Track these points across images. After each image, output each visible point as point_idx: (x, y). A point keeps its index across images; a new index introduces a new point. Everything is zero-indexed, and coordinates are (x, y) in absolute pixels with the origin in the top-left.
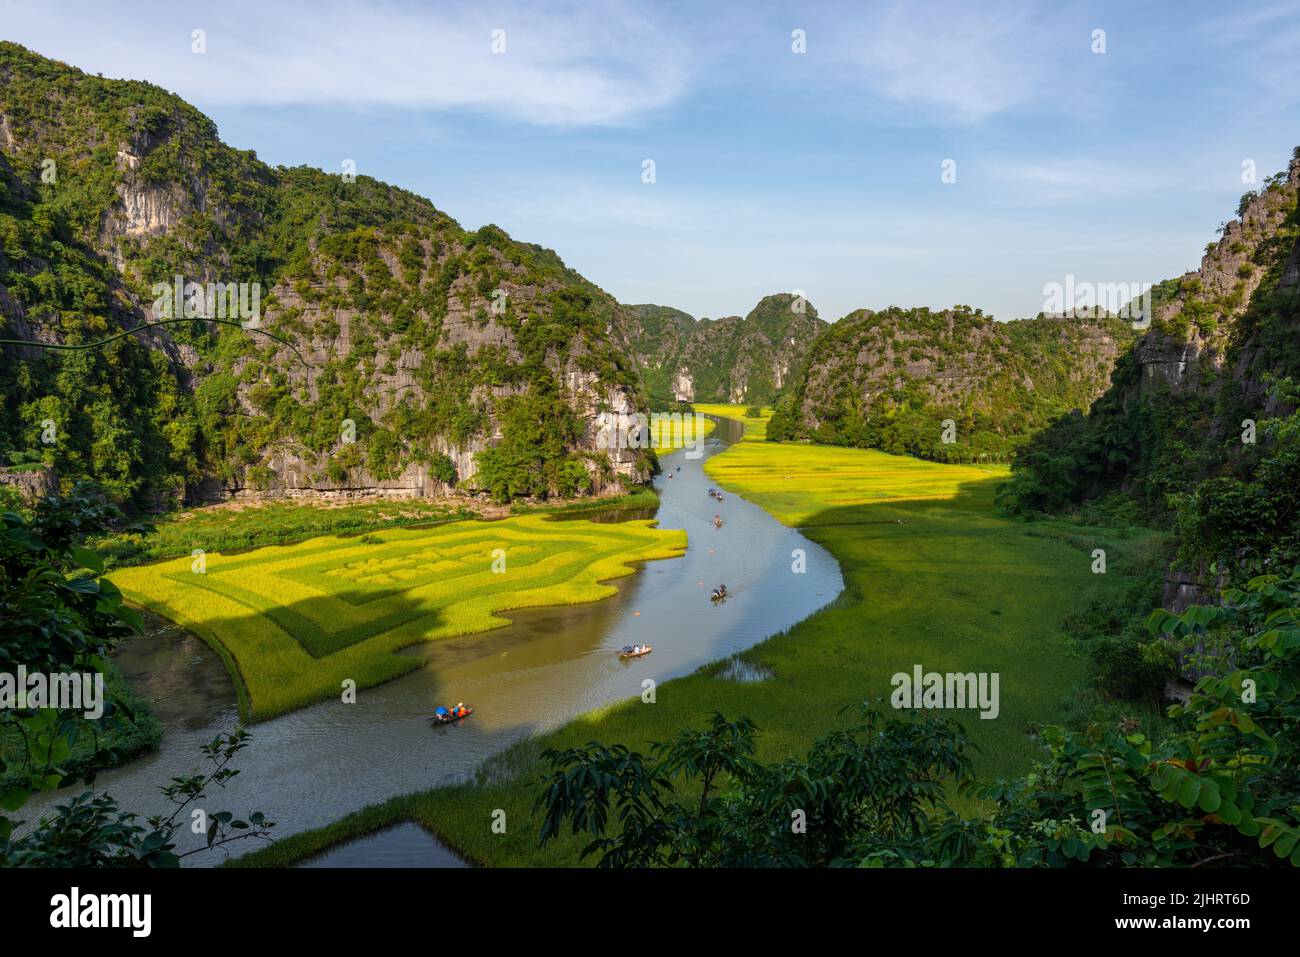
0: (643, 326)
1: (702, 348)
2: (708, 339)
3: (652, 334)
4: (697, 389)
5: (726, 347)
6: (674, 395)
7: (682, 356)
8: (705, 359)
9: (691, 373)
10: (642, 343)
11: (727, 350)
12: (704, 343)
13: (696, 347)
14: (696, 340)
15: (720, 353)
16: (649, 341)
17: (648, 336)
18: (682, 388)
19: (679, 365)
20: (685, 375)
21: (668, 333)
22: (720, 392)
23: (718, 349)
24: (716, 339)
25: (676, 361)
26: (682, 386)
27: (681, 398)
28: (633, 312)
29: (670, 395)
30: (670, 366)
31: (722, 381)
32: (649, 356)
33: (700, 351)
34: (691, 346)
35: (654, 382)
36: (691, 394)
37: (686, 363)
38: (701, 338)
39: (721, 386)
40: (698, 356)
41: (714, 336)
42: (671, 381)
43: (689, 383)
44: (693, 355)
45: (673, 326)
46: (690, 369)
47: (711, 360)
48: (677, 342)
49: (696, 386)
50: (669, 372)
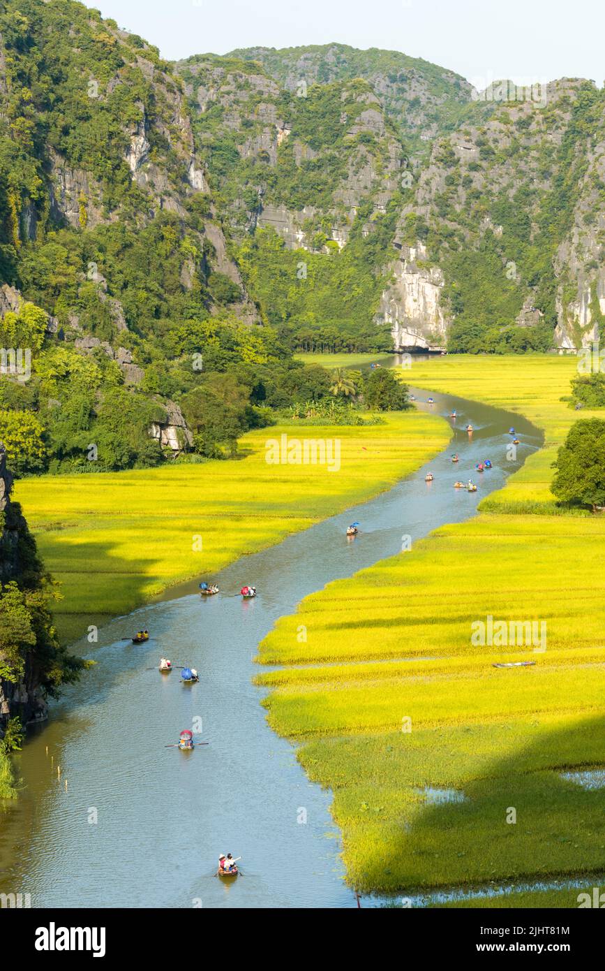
0: (288, 120)
1: (468, 182)
2: (487, 153)
3: (314, 145)
4: (458, 310)
5: (545, 174)
6: (388, 330)
7: (407, 210)
8: (478, 216)
9: (436, 260)
10: (287, 174)
11: (547, 186)
12: (474, 167)
13: (450, 181)
14: (449, 160)
15: (526, 195)
16: (309, 167)
17: (304, 152)
18: (412, 307)
19: (399, 235)
20: (419, 267)
21: (365, 139)
22: (525, 320)
23: (518, 183)
24: (512, 152)
25: (390, 226)
26: (409, 303)
27: (409, 341)
28: (254, 79)
29: (374, 331)
30: (373, 241)
31: (532, 284)
32: (309, 212)
33: (462, 193)
34: (435, 176)
35: (325, 291)
36: (440, 327)
37: (422, 232)
38: (467, 152)
39: (530, 300)
40: (458, 208)
41: (505, 144)
42: (377, 285)
43: (432, 293)
44: (443, 204)
45: (379, 117)
46: (434, 250)
47: (501, 215)
48: (393, 166)
49: (455, 303)
50: (370, 261)
